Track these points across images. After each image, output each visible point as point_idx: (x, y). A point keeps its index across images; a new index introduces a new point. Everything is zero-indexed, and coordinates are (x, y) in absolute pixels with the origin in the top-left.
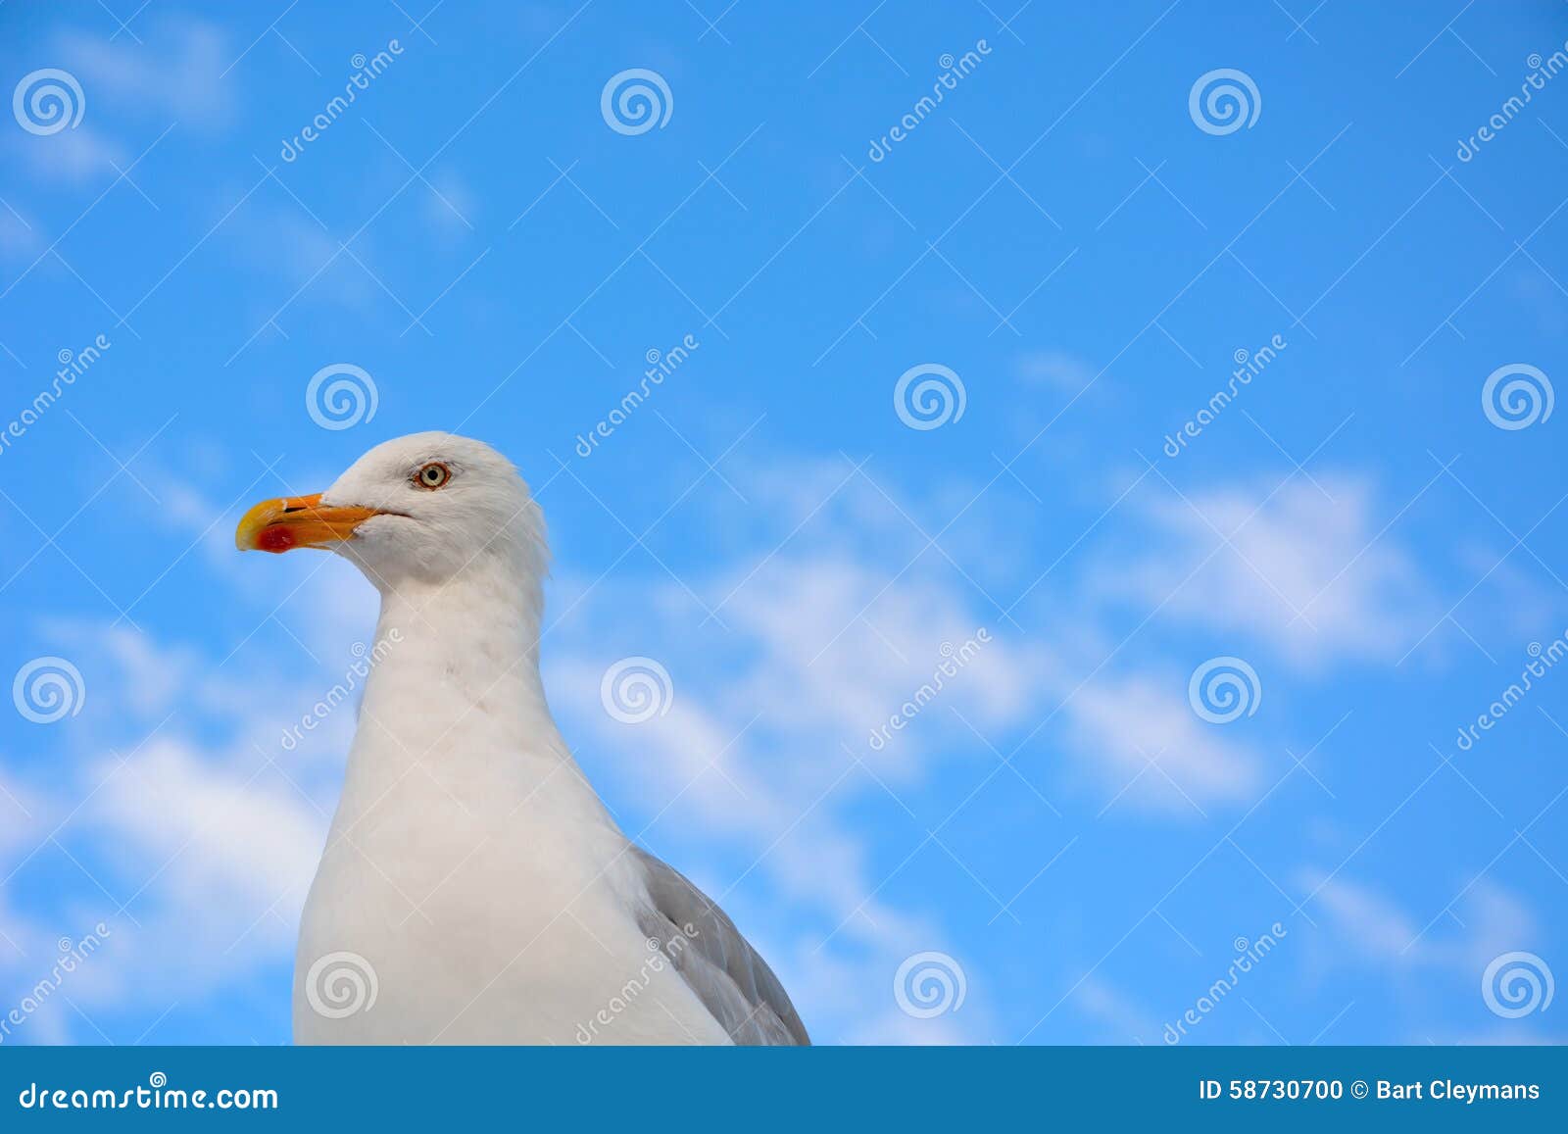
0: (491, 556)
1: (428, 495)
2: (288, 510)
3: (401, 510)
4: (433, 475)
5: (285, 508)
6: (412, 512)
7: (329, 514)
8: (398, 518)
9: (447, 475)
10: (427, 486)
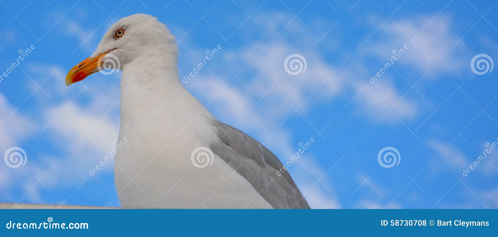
0: (146, 46)
1: (120, 39)
2: (79, 67)
3: (113, 48)
4: (120, 33)
5: (78, 67)
6: (117, 47)
7: (93, 61)
8: (114, 51)
9: (124, 31)
10: (119, 36)
